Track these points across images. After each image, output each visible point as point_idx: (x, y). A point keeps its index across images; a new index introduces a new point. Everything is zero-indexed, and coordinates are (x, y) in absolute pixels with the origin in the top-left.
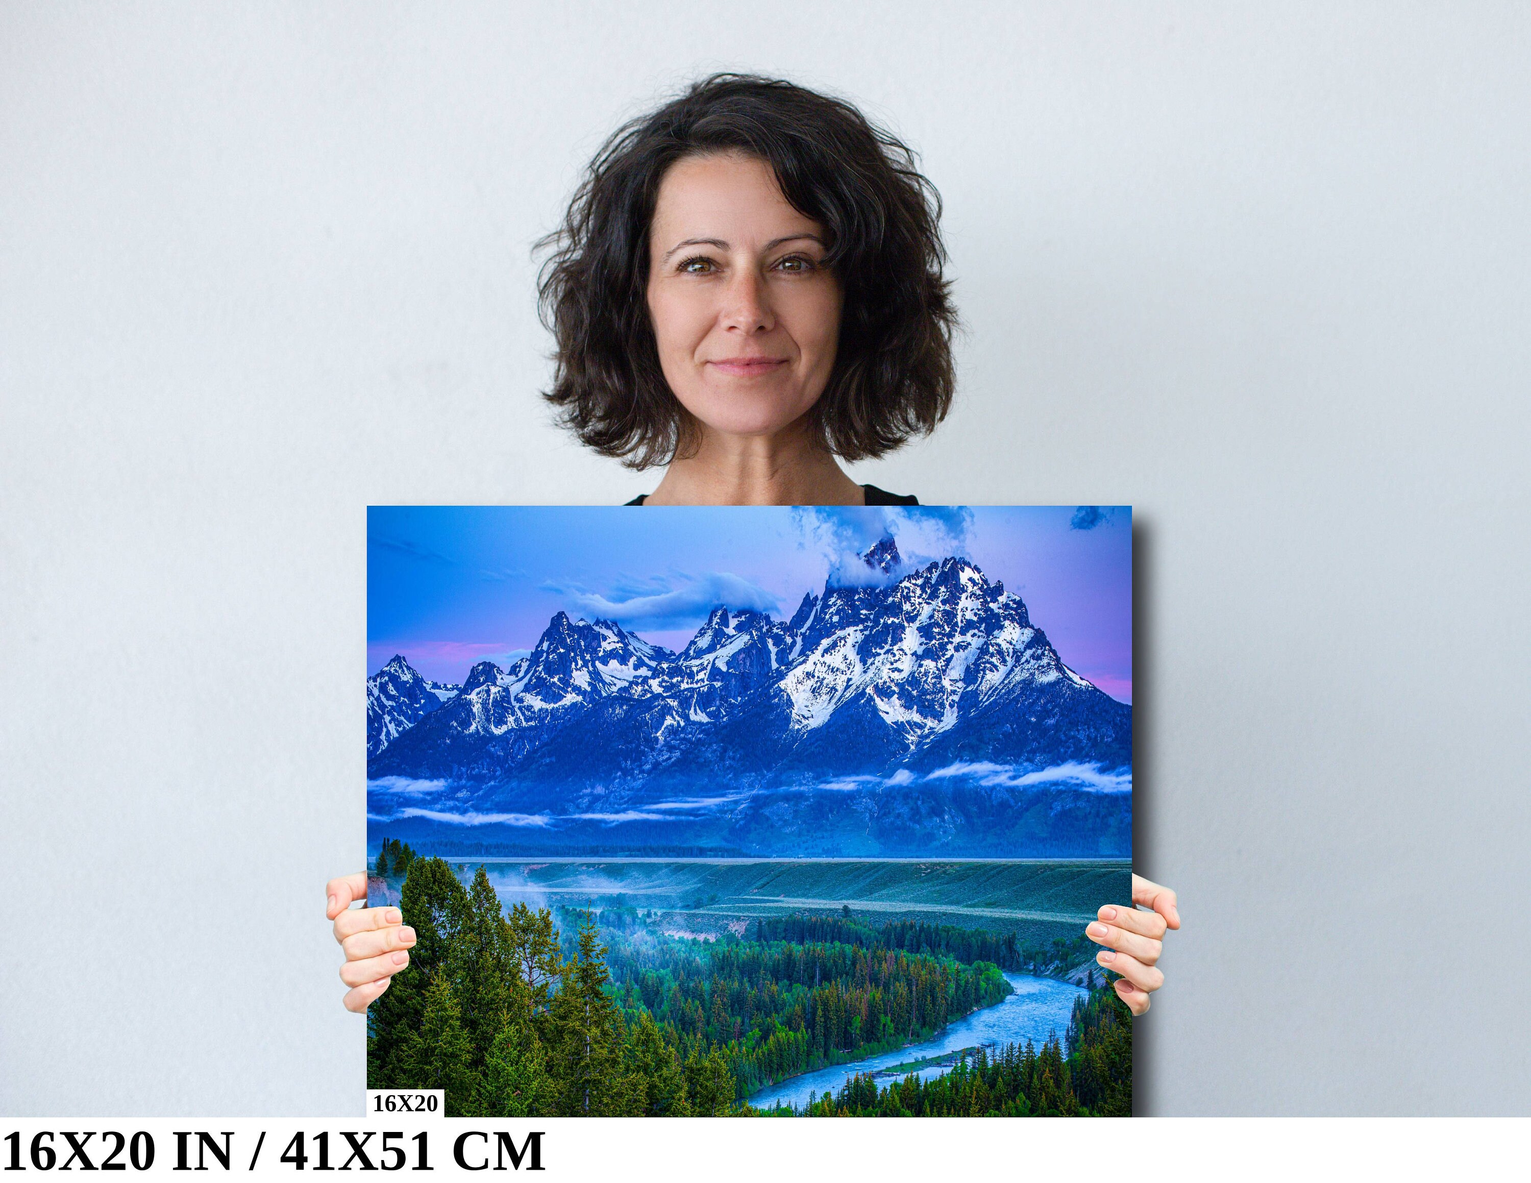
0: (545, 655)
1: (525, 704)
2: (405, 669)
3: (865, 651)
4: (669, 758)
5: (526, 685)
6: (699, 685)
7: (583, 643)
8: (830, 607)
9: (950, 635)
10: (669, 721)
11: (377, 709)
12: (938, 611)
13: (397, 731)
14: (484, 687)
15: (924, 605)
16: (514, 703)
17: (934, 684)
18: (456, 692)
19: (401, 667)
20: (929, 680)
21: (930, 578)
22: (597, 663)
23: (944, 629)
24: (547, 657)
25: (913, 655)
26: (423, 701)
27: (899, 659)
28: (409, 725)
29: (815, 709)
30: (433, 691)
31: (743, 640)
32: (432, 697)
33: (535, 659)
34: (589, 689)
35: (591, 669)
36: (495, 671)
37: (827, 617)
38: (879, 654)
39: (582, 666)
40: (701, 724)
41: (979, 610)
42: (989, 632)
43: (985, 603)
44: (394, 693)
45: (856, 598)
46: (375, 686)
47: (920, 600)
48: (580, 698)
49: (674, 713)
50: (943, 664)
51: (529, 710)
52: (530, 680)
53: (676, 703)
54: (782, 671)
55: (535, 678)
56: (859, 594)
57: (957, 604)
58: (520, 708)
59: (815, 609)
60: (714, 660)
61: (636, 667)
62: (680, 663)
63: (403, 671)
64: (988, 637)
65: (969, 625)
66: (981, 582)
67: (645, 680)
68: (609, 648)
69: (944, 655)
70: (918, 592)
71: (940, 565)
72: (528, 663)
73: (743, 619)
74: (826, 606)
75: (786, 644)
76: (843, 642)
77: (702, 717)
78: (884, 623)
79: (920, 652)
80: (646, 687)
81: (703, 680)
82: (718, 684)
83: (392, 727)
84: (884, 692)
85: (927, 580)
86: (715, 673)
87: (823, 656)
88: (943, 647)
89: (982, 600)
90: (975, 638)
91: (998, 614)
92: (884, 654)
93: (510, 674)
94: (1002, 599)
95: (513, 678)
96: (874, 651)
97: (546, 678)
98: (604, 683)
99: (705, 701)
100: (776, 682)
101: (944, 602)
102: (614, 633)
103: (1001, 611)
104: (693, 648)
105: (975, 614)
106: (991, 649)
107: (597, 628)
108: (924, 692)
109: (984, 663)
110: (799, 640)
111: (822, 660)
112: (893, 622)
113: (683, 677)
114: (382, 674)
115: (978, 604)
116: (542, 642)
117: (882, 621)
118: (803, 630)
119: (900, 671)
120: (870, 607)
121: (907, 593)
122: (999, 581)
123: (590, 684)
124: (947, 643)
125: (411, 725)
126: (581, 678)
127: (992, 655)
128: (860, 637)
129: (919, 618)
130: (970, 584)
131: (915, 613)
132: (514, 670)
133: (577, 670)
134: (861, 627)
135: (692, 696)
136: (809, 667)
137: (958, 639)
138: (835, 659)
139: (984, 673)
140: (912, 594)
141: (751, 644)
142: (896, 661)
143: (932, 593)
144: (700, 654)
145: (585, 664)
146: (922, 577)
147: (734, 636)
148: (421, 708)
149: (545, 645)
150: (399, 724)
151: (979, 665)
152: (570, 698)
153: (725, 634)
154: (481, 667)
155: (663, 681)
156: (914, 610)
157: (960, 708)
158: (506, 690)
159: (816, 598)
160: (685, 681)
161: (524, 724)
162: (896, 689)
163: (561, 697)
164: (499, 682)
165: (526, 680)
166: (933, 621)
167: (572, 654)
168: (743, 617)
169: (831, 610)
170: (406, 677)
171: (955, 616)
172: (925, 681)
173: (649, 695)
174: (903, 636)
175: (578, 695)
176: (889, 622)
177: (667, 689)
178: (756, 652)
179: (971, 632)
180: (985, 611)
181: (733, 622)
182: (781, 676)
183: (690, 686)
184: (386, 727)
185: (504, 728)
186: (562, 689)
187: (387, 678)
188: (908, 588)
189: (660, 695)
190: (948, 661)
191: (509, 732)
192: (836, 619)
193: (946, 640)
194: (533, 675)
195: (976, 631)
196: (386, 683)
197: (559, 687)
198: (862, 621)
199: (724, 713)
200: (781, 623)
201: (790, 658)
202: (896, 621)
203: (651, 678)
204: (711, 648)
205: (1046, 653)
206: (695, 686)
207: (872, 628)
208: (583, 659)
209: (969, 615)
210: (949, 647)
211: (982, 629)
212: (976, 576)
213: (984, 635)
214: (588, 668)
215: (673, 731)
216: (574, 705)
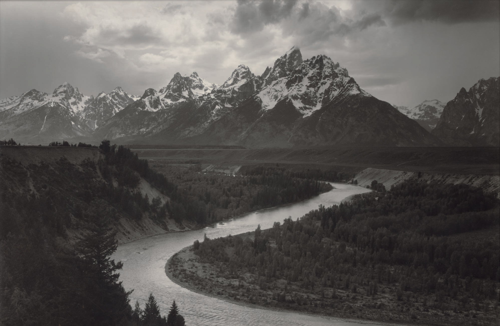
0: (172, 86)
1: (165, 102)
2: (121, 91)
3: (289, 85)
4: (217, 119)
5: (165, 96)
6: (228, 96)
7: (186, 82)
8: (276, 71)
9: (320, 80)
10: (217, 107)
11: (111, 103)
12: (315, 72)
13: (119, 110)
14: (150, 96)
15: (310, 70)
16: (161, 101)
17: (313, 95)
18: (139, 98)
19: (119, 90)
20: (311, 94)
21: (312, 62)
22: (191, 89)
23: (317, 78)
24: (173, 87)
25: (306, 86)
26: (128, 101)
27: (301, 87)
28: (122, 108)
29: (270, 103)
30: (131, 98)
31: (243, 82)
32: (131, 100)
33: (169, 87)
34: (188, 97)
35: (189, 91)
36: (154, 92)
37: (275, 74)
38: (294, 86)
39: (186, 90)
40: (229, 108)
41: (330, 72)
42: (333, 79)
43: (332, 69)
44: (117, 98)
45: (285, 68)
46: (110, 96)
47: (309, 69)
48: (185, 100)
49: (219, 104)
50: (317, 89)
51: (166, 104)
52: (167, 94)
53: (220, 101)
54: (258, 91)
55: (169, 93)
56: (286, 67)
57: (322, 70)
58: (163, 103)
59: (270, 71)
60: (234, 88)
61: (205, 90)
62: (221, 89)
63: (120, 91)
64: (333, 80)
65: (326, 76)
66: (331, 63)
67: (209, 94)
68: (195, 84)
69: (317, 86)
70: (308, 66)
71: (316, 57)
72: (166, 89)
73: (244, 75)
74: (274, 70)
75: (260, 83)
76: (280, 82)
77: (229, 106)
78: (295, 76)
79: (308, 84)
80: (209, 96)
81: (229, 94)
82: (235, 95)
83: (116, 109)
84: (295, 97)
85: (311, 62)
86: (234, 92)
87: (273, 86)
88: (317, 84)
89: (331, 68)
90: (329, 81)
91: (337, 73)
92: (295, 86)
93: (160, 92)
94: (339, 68)
95: (161, 93)
96: (292, 85)
97: (172, 94)
98: (194, 95)
99: (230, 101)
100: (257, 94)
101: (317, 69)
102: (197, 79)
103: (338, 72)
104: (226, 84)
105: (329, 73)
106: (335, 84)
107: (191, 78)
108: (310, 98)
109: (332, 88)
110: (265, 81)
111: (273, 88)
112: (299, 76)
113: (222, 93)
114: (113, 93)
115: (330, 70)
116: (171, 82)
117: (295, 75)
118: (266, 78)
119: (301, 91)
120: (291, 71)
121: (304, 66)
122: (338, 63)
123: (188, 95)
124: (318, 82)
125: (123, 108)
126: (185, 94)
127: (335, 86)
128: (286, 81)
129: (308, 74)
130: (327, 64)
131: (307, 73)
132: (161, 91)
133: (184, 91)
134: (287, 77)
135: (225, 99)
136: (268, 90)
137: (322, 81)
138: (278, 87)
139: (332, 92)
140: (305, 67)
141: (247, 83)
142: (299, 88)
143: (313, 66)
144: (228, 86)
145: (187, 89)
146: (309, 61)
147: (240, 80)
148: (127, 103)
149: (172, 83)
150: (119, 108)
151: (330, 89)
152: (181, 100)
153: (238, 80)
154: (149, 90)
155: (215, 94)
156: (306, 72)
157: (322, 103)
158: (158, 97)
159: (271, 68)
160: (223, 94)
161: (165, 108)
162: (300, 97)
163: (178, 100)
164: (155, 95)
165: (165, 94)
166: (313, 75)
167: (182, 86)
168: (244, 74)
169: (276, 72)
170: (122, 93)
171: (321, 74)
172: (310, 94)
173: (210, 99)
174: (302, 80)
175: (184, 99)
176: (297, 76)
177: (216, 97)
178: (248, 85)
179: (327, 79)
180: (332, 72)
181: (241, 76)
182: (258, 92)
183: (225, 96)
184: (114, 109)
185: (157, 109)
186: (178, 97)
187: (114, 94)
188: (305, 65)
189: (214, 99)
190: (319, 88)
191: (159, 110)
192: (278, 75)
193: (318, 81)
194: (168, 92)
195: (329, 78)
196: (114, 95)
197: (177, 96)
198: (287, 75)
199: (237, 104)
200: (258, 76)
201: (261, 87)
202: (300, 75)
203: (211, 93)
204: (232, 84)
205: (354, 85)
206: (226, 96)
207: (291, 77)
208: (186, 87)
209: (327, 73)
210: (319, 83)
211: (331, 78)
212: (329, 61)
213: (332, 79)
214: (188, 90)
215: (219, 110)
216: (183, 102)
